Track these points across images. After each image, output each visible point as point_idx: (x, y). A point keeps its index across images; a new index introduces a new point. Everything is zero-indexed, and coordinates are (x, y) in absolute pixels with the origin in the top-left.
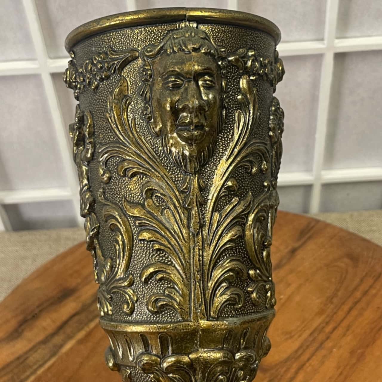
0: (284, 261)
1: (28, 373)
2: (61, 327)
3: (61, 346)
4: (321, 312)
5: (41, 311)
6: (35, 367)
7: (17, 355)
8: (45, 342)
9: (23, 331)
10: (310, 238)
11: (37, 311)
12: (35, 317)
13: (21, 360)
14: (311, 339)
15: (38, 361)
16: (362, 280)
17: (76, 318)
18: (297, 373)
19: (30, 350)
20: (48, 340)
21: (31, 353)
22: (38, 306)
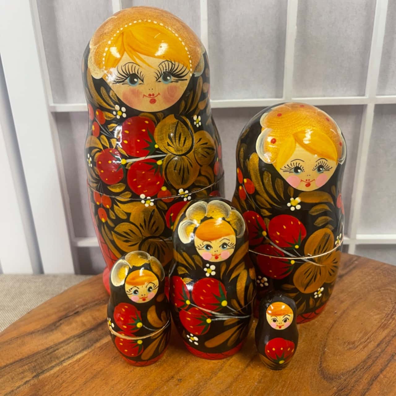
1: (53, 364)
3: (97, 341)
5: (84, 310)
6: (62, 359)
7: (47, 346)
8: (80, 336)
9: (61, 324)
11: (80, 309)
12: (77, 313)
15: (67, 353)
19: (62, 342)
20: (84, 335)
21: (62, 345)
22: (82, 306)
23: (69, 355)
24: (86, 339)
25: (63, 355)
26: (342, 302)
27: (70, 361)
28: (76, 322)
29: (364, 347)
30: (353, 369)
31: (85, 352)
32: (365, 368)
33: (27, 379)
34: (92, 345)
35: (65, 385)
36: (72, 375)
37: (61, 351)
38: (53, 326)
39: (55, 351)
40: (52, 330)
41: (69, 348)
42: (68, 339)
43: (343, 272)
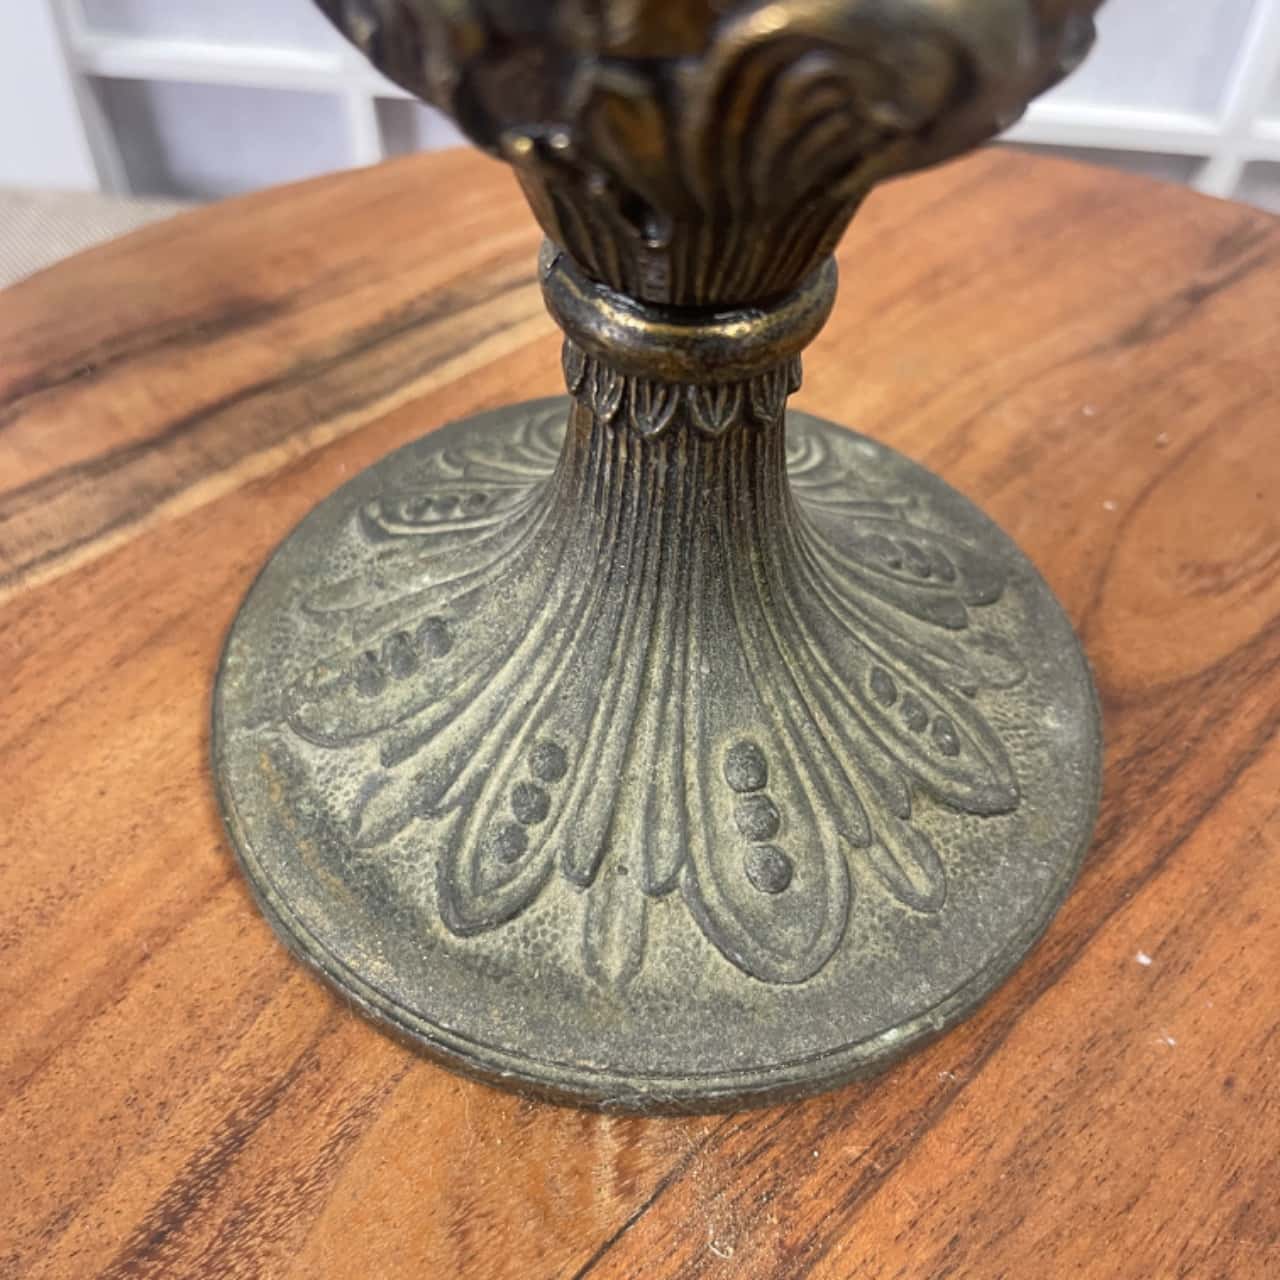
2: (187, 425)
3: (167, 492)
5: (117, 360)
6: (25, 557)
8: (95, 468)
9: (15, 417)
11: (98, 357)
12: (85, 372)
15: (45, 535)
17: (260, 402)
20: (117, 466)
21: (22, 501)
22: (110, 342)
23: (54, 545)
24: (122, 481)
25: (25, 543)
26: (1192, 401)
29: (1259, 589)
30: (1206, 672)
31: (119, 538)
32: (1252, 669)
34: (147, 510)
35: (33, 664)
36: (62, 625)
37: (18, 526)
41: (53, 513)
42: (49, 478)
43: (1207, 278)
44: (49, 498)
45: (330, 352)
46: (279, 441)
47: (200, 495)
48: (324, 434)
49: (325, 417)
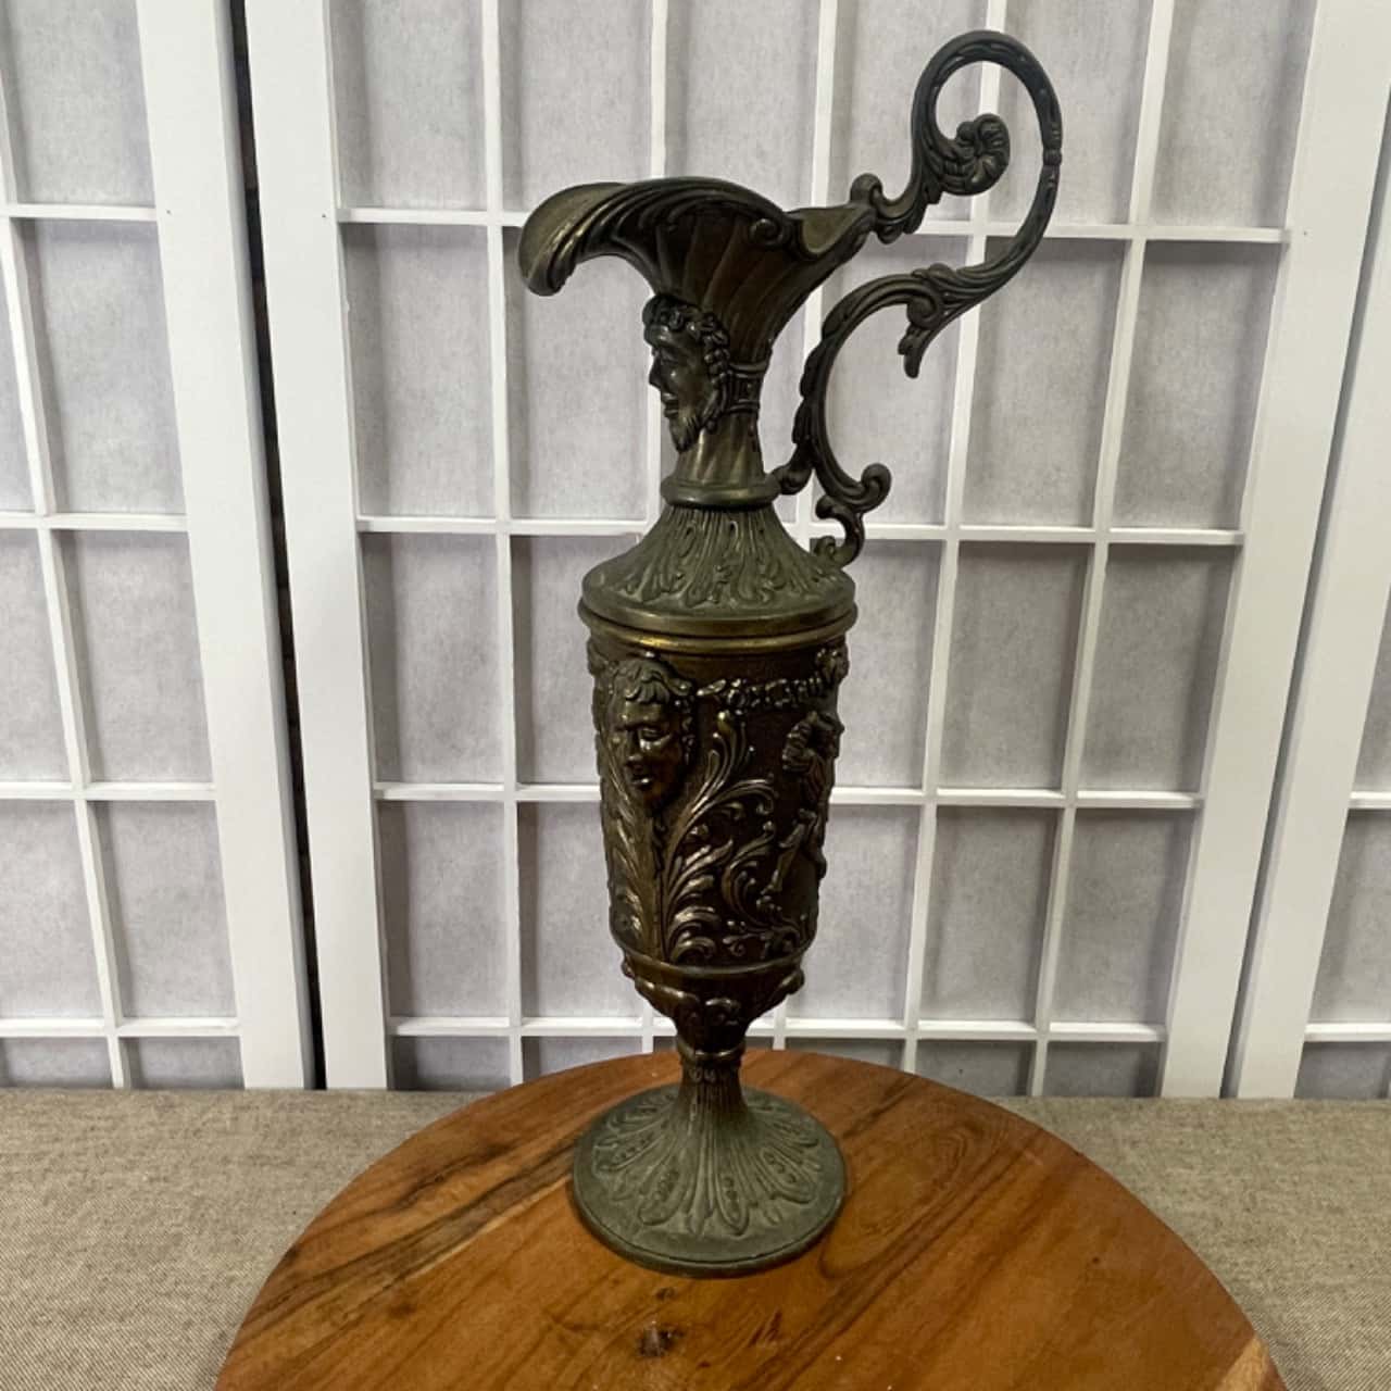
0: (861, 1127)
1: (421, 1260)
2: (484, 1197)
3: (481, 1225)
4: (925, 1200)
5: (450, 1174)
6: (433, 1252)
7: (402, 1234)
8: (452, 1217)
9: (416, 1199)
10: (902, 1098)
11: (444, 1174)
12: (440, 1180)
13: (411, 1241)
14: (909, 1236)
15: (439, 1244)
16: (990, 1160)
17: (510, 1186)
18: (888, 1283)
19: (429, 1227)
20: (460, 1216)
21: (427, 1232)
22: (447, 1166)
23: (443, 1247)
24: (463, 1222)
25: (434, 1246)
27: (448, 1255)
28: (442, 1195)
29: (889, 1231)
30: (868, 1262)
31: (467, 1243)
32: (884, 1260)
33: (385, 1283)
35: (446, 1290)
36: (454, 1276)
37: (428, 1241)
38: (405, 1202)
39: (417, 1241)
40: (405, 1208)
41: (441, 1235)
42: (435, 1222)
43: (882, 1107)
44: (438, 1229)
45: (532, 1165)
46: (519, 1202)
47: (494, 1224)
48: (536, 1198)
49: (535, 1191)
